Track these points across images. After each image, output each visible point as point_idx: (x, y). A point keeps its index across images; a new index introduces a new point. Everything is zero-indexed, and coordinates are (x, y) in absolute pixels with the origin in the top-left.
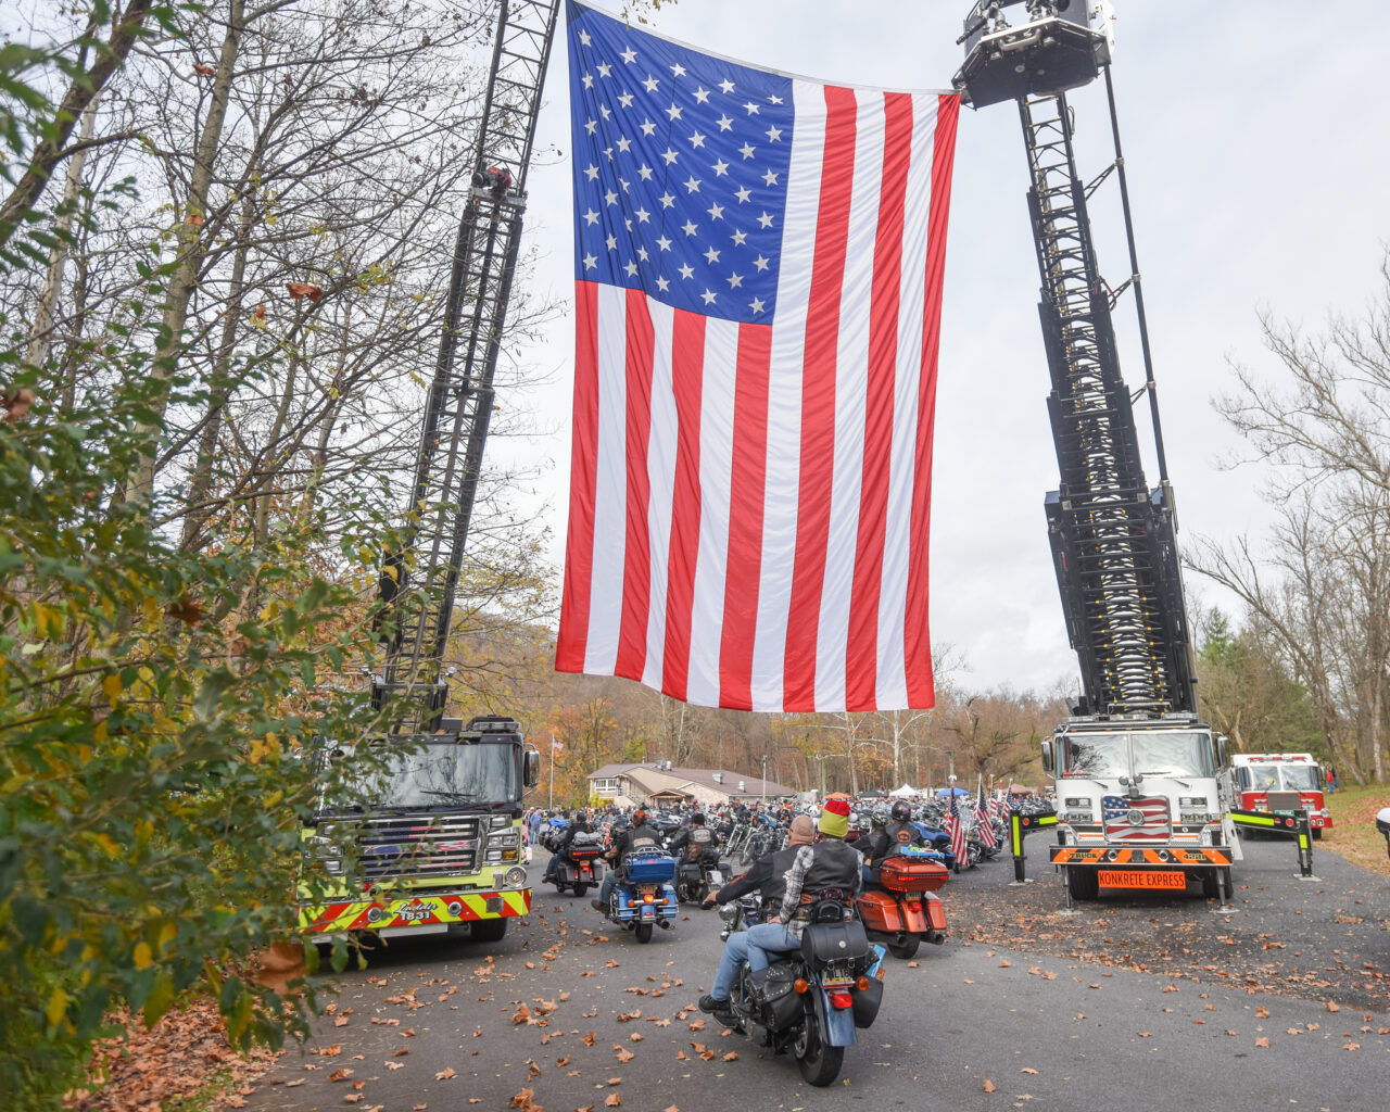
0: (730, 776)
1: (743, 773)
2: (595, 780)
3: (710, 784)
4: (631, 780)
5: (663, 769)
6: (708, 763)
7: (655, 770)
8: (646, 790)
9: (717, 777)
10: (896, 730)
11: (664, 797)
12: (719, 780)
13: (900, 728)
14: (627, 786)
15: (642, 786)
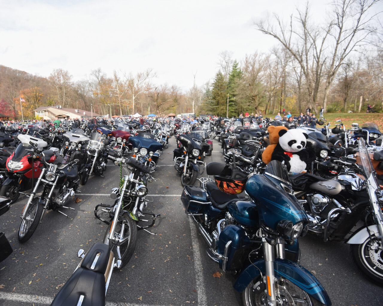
0: (80, 111)
1: (84, 110)
2: (36, 111)
3: (74, 113)
4: (48, 111)
5: (59, 108)
6: (73, 107)
7: (56, 108)
8: (54, 115)
9: (76, 111)
10: (133, 97)
11: (59, 117)
12: (77, 112)
13: (135, 96)
14: (47, 113)
15: (52, 113)
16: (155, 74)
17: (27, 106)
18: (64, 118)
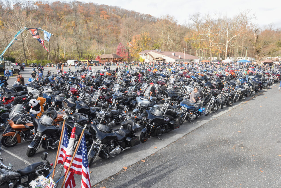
0: (177, 54)
2: (141, 54)
5: (158, 52)
7: (156, 52)
8: (153, 58)
10: (227, 40)
11: (157, 59)
12: (173, 55)
13: (228, 40)
14: (148, 56)
15: (152, 56)
16: (254, 15)
17: (137, 49)
18: (161, 61)
